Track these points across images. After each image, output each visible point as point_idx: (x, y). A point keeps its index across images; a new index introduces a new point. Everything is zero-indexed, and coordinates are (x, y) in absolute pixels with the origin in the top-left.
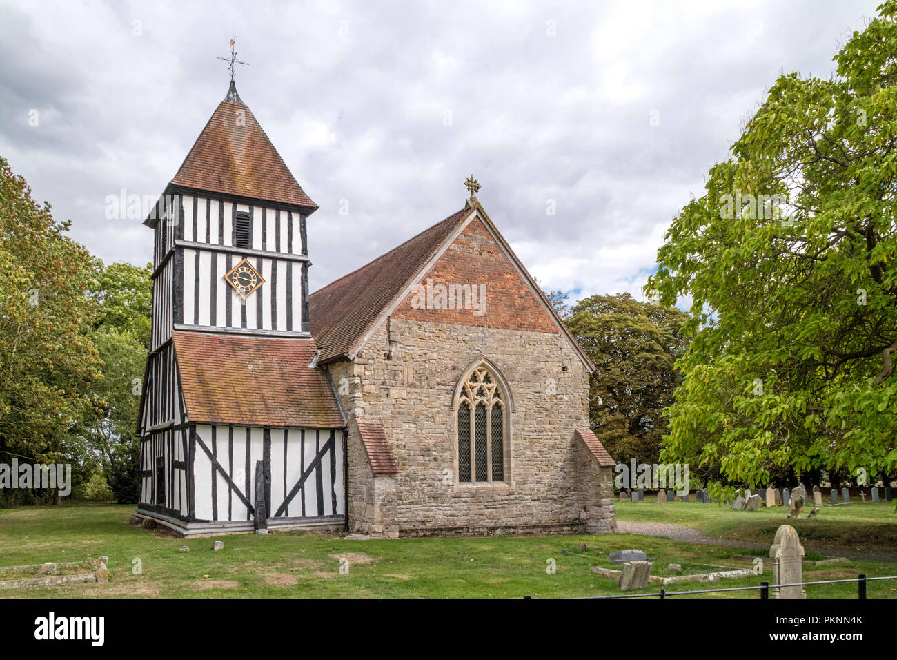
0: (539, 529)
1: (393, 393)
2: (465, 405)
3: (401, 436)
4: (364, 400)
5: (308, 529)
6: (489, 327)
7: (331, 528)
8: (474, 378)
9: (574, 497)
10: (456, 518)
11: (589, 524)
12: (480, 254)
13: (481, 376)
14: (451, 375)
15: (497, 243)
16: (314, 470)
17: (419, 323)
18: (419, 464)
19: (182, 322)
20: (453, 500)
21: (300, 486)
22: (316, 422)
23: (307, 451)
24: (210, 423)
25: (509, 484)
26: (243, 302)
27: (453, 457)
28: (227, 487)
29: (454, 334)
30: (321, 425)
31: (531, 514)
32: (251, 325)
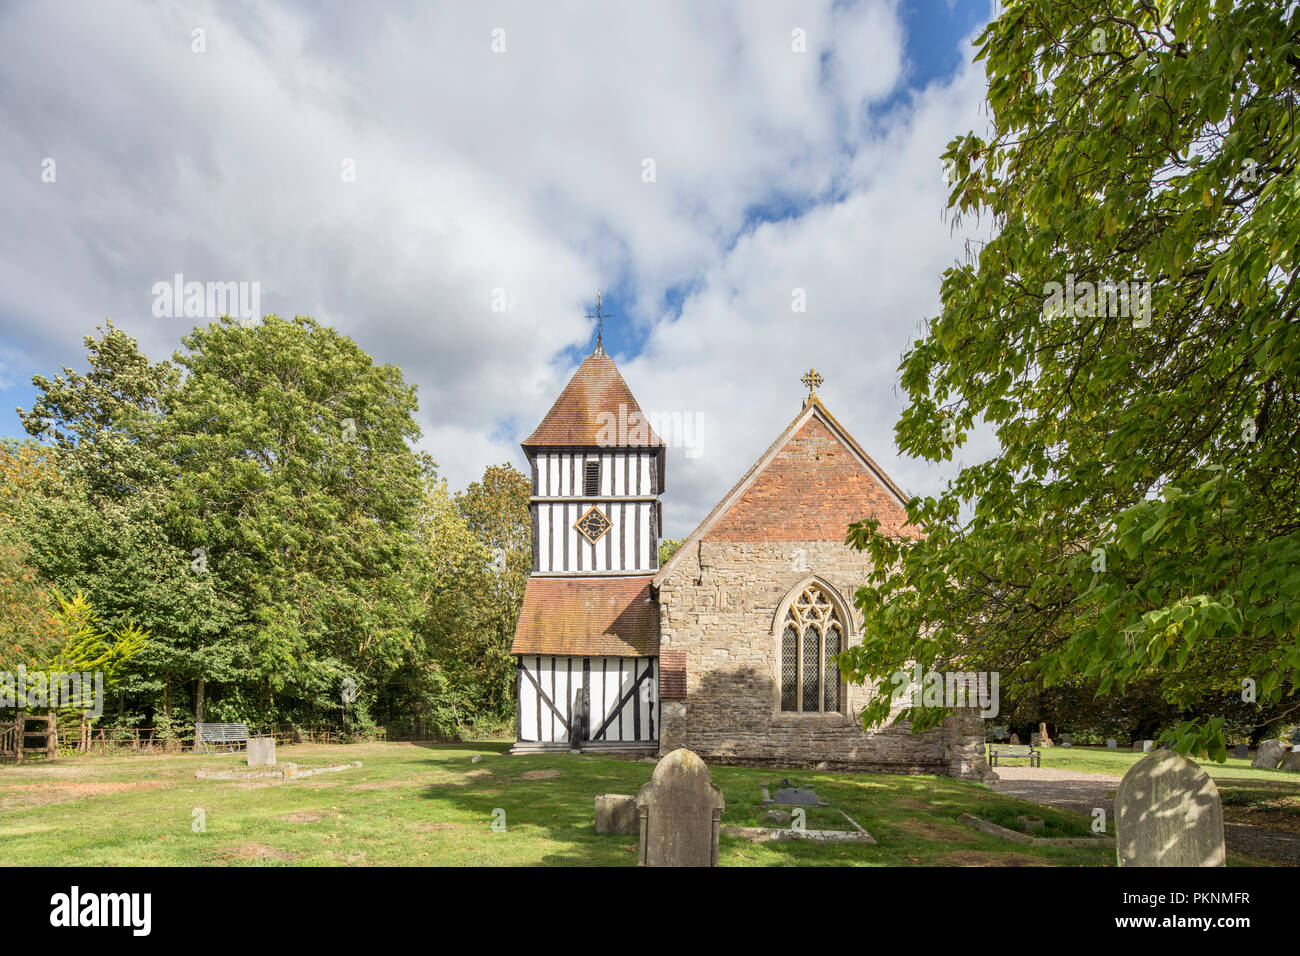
0: (878, 767)
1: (703, 619)
2: (792, 629)
3: (712, 663)
4: (671, 627)
5: (623, 752)
6: (824, 540)
7: (646, 753)
8: (805, 599)
9: (937, 733)
10: (772, 749)
11: (953, 766)
12: (817, 459)
13: (814, 598)
14: (772, 597)
15: (840, 443)
16: (632, 698)
17: (735, 544)
18: (731, 691)
19: (538, 570)
20: (770, 730)
21: (617, 712)
22: (632, 652)
23: (625, 679)
24: (533, 655)
25: (845, 715)
26: (593, 546)
27: (771, 684)
28: (550, 712)
29: (777, 553)
30: (636, 654)
31: (871, 750)
32: (601, 567)
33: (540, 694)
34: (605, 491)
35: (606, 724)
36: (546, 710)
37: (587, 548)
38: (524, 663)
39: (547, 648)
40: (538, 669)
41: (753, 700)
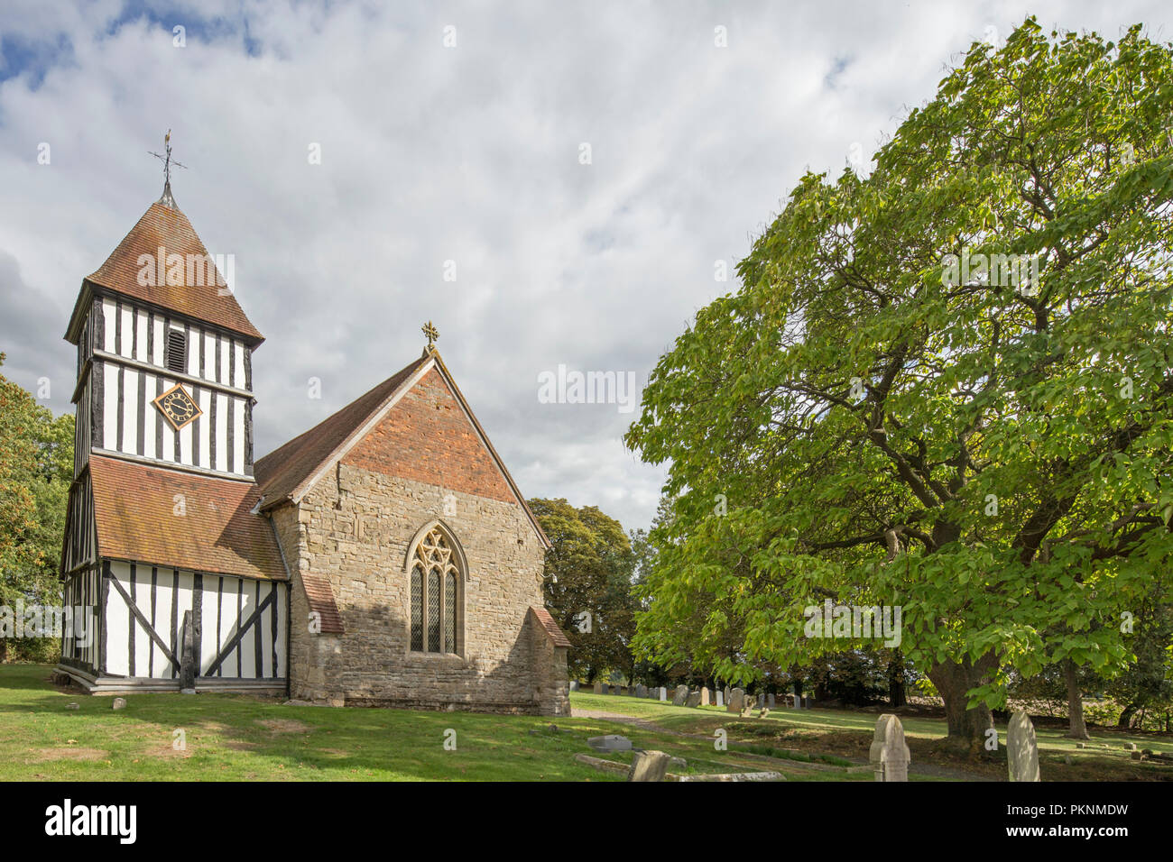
0: (492, 708)
1: (342, 546)
2: (419, 568)
3: (350, 595)
4: (309, 551)
5: (244, 692)
6: (445, 487)
7: (270, 692)
8: (429, 540)
9: (527, 677)
10: (406, 690)
11: (542, 706)
12: (438, 408)
13: (437, 539)
14: (404, 534)
15: (454, 399)
16: (253, 627)
17: (371, 473)
18: (368, 628)
19: (102, 447)
20: (404, 669)
21: (235, 642)
22: (255, 572)
23: (244, 604)
24: (125, 561)
25: (463, 656)
26: (177, 432)
27: (403, 624)
28: (147, 638)
29: (409, 490)
30: (262, 575)
31: (484, 691)
32: (187, 460)
33: (134, 614)
34: (193, 371)
35: (221, 657)
36: (142, 636)
37: (168, 434)
38: (113, 570)
39: (149, 554)
40: (133, 580)
41: (388, 638)
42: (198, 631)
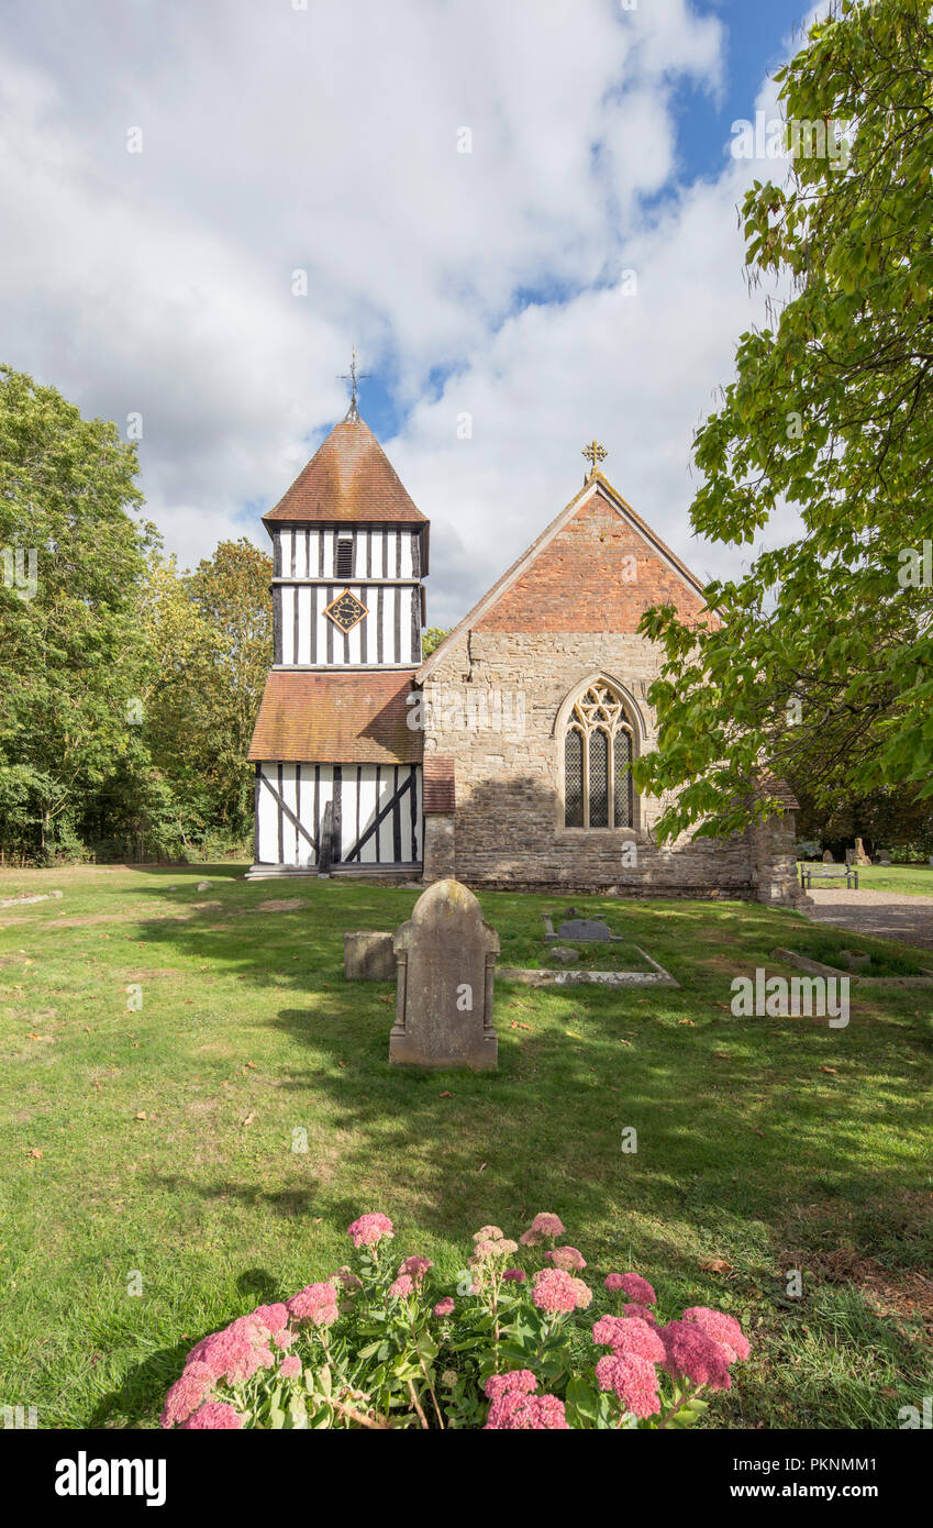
0: (677, 891)
2: (576, 732)
3: (484, 771)
5: (381, 876)
6: (611, 632)
7: (407, 876)
8: (590, 698)
9: (743, 852)
10: (554, 871)
11: (761, 890)
12: (602, 540)
13: (600, 697)
14: (552, 696)
15: (626, 523)
16: (391, 811)
17: (510, 635)
18: (506, 805)
19: (281, 663)
20: (552, 849)
21: (374, 828)
22: (391, 759)
23: (383, 789)
24: (274, 762)
25: (639, 831)
26: (346, 636)
27: (554, 796)
28: (294, 828)
29: (559, 645)
30: (396, 761)
31: (668, 871)
32: (355, 660)
33: (282, 808)
34: (360, 573)
35: (360, 843)
36: (289, 826)
37: (338, 638)
38: (264, 771)
39: (291, 754)
40: (280, 778)
41: (531, 815)
42: (339, 819)
